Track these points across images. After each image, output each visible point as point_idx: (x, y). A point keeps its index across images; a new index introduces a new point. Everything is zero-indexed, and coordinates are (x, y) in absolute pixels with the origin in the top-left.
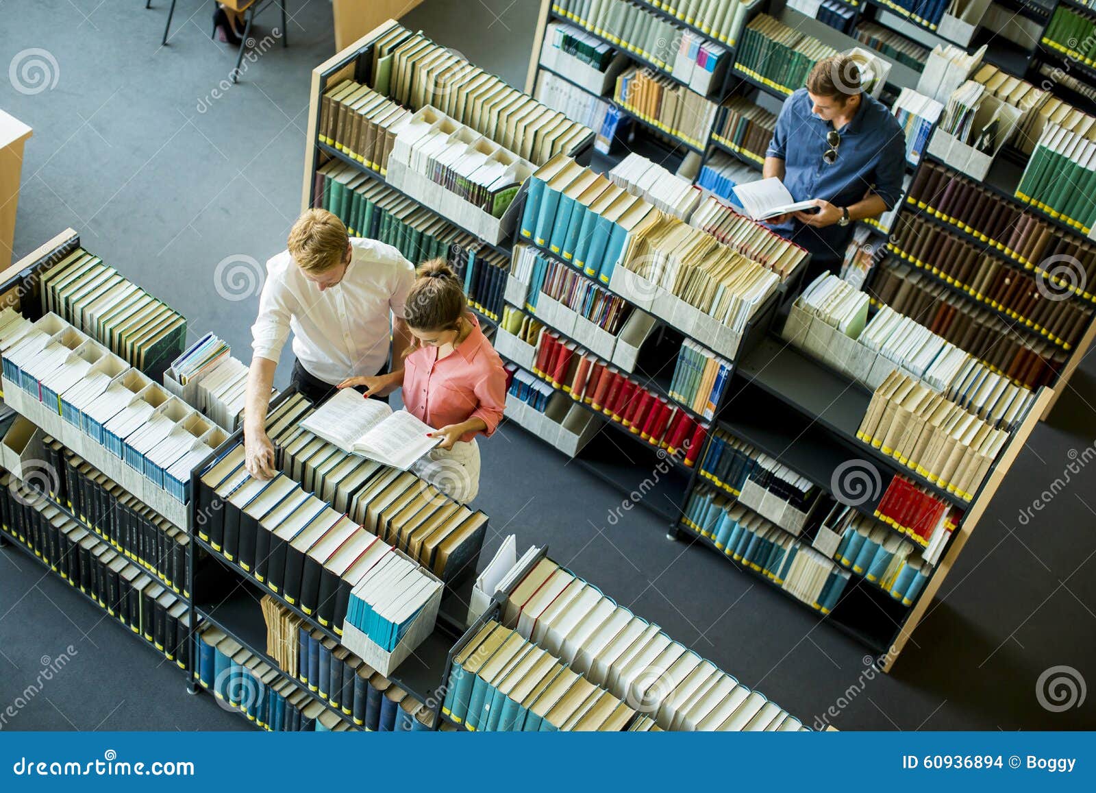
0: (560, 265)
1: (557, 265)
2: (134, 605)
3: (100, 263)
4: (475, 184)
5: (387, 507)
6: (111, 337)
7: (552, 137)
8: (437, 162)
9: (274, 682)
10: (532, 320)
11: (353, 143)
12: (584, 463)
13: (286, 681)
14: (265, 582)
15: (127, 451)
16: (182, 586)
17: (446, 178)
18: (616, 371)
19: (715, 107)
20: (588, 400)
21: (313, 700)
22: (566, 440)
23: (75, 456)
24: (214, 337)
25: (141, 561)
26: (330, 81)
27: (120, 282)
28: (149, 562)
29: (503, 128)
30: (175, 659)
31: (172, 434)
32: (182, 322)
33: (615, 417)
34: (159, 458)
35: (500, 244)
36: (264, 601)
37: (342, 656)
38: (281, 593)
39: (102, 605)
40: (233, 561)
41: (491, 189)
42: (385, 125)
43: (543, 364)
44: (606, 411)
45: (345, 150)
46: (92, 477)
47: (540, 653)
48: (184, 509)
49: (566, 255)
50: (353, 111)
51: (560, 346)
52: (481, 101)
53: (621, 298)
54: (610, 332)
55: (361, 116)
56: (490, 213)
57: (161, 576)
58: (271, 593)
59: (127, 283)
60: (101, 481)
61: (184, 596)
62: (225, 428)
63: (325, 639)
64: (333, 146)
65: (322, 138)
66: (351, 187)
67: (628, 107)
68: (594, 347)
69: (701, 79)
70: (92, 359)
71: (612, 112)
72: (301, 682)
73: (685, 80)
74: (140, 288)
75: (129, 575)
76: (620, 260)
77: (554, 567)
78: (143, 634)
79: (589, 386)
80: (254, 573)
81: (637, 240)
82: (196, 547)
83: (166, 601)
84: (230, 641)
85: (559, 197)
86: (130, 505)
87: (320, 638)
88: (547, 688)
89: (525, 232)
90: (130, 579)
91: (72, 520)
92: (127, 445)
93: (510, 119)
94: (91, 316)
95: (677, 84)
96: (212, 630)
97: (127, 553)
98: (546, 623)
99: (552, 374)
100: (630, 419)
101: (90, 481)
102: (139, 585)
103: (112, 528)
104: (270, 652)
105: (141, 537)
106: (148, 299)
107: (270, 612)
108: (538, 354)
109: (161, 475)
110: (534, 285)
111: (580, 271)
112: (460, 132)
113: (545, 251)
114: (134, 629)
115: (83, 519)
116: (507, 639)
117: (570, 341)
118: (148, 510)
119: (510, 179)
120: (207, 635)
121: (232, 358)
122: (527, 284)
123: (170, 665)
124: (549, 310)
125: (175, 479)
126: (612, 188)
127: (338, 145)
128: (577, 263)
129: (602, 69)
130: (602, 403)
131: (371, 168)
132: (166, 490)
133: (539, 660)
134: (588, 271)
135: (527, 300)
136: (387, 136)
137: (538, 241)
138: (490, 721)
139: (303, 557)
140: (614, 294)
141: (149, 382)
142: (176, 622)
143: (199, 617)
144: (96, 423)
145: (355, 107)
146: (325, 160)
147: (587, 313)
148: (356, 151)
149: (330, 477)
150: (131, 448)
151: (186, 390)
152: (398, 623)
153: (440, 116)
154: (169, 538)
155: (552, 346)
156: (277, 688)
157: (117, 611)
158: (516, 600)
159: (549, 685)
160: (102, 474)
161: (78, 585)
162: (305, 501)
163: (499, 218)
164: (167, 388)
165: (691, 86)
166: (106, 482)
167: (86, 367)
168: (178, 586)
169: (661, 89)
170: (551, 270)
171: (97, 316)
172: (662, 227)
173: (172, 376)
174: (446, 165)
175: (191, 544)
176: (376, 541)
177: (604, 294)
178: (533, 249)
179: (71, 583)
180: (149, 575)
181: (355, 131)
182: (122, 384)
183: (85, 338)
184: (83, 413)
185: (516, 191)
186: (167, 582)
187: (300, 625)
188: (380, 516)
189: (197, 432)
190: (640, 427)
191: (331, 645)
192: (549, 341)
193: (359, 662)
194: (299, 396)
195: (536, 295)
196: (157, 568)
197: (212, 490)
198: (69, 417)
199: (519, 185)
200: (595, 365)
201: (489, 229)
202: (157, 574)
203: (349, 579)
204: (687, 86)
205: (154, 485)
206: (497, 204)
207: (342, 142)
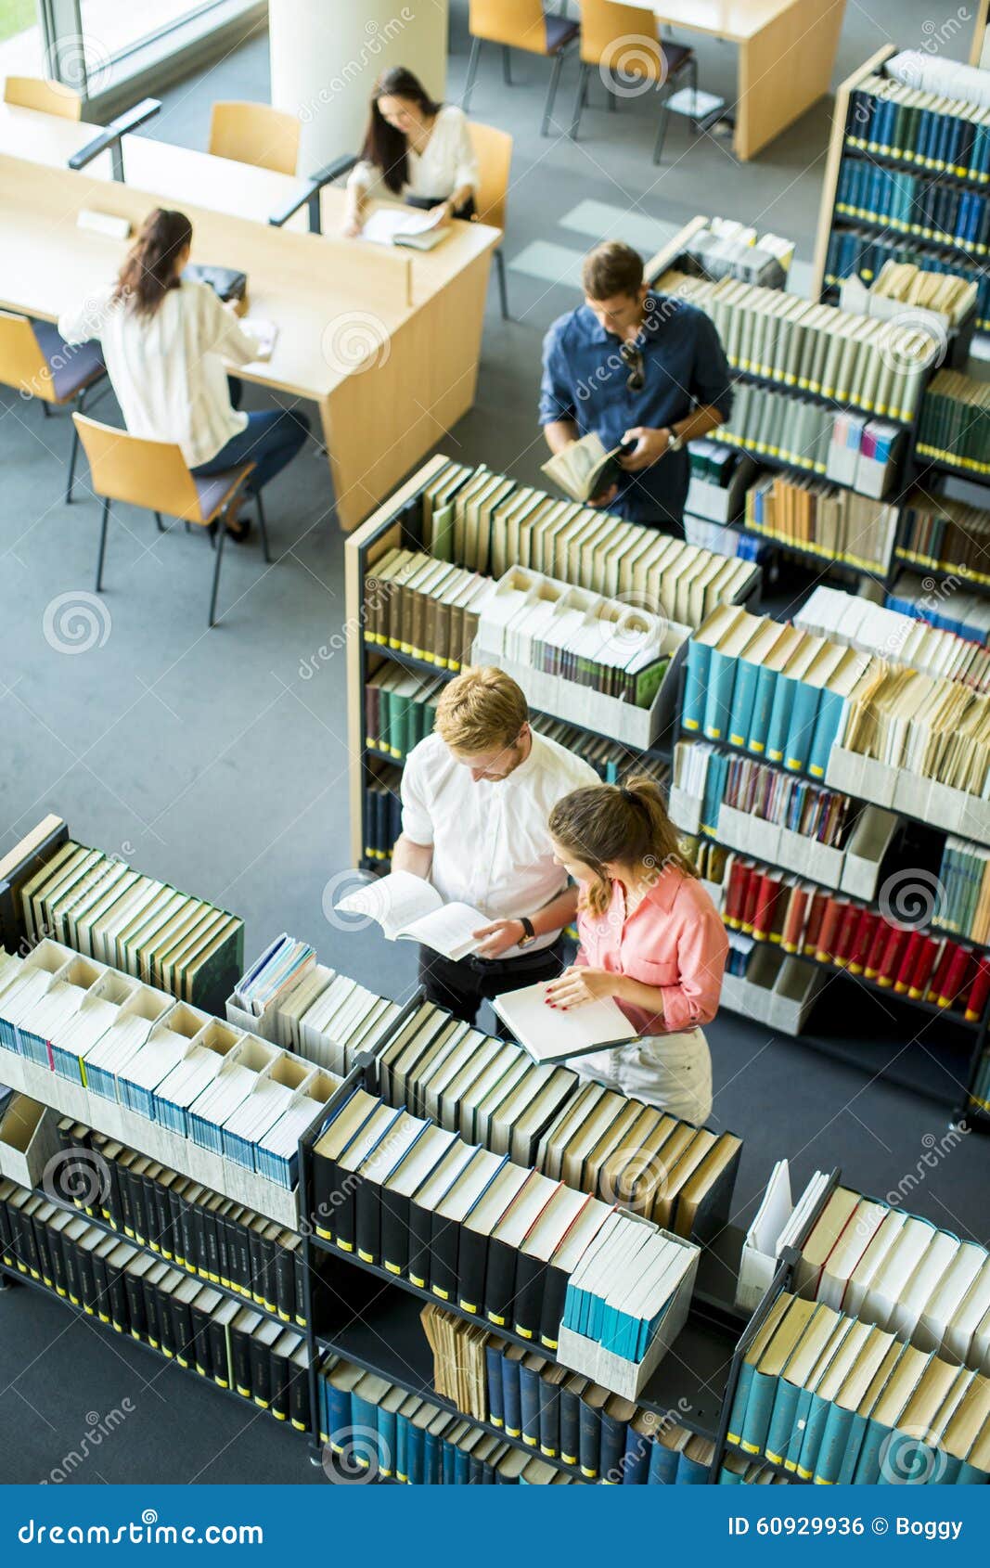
0: (747, 763)
1: (742, 764)
2: (218, 1347)
3: (103, 858)
4: (606, 667)
5: (594, 1149)
6: (139, 963)
7: (703, 583)
8: (547, 645)
9: (448, 1432)
10: (712, 849)
11: (416, 637)
12: (813, 1041)
13: (466, 1426)
14: (428, 1287)
15: (194, 1124)
16: (292, 1309)
17: (565, 665)
18: (846, 902)
19: (895, 512)
20: (809, 949)
21: (510, 1448)
22: (782, 1012)
23: (110, 1141)
24: (290, 941)
25: (225, 1282)
26: (372, 554)
27: (137, 881)
28: (238, 1282)
29: (628, 582)
30: (288, 1418)
31: (257, 1090)
32: (237, 925)
33: (853, 968)
34: (244, 1127)
35: (654, 746)
36: (426, 1314)
37: (556, 1378)
38: (453, 1300)
39: (167, 1353)
40: (374, 1263)
41: (631, 670)
42: (460, 604)
43: (736, 907)
44: (838, 962)
45: (406, 648)
46: (139, 1170)
47: (866, 1329)
48: (292, 1197)
49: (754, 746)
50: (411, 591)
51: (760, 878)
52: (592, 546)
53: (844, 795)
54: (833, 845)
55: (424, 596)
56: (633, 703)
57: (257, 1299)
58: (437, 1300)
59: (146, 882)
60: (153, 1174)
61: (297, 1324)
62: (332, 1070)
63: (527, 1356)
64: (387, 645)
65: (369, 637)
66: (420, 699)
67: (768, 531)
68: (811, 872)
69: (870, 476)
70: (117, 998)
71: (745, 542)
72: (492, 1425)
73: (847, 480)
74: (167, 886)
75: (206, 1304)
76: (838, 740)
77: (855, 1198)
78: (235, 1388)
79: (808, 930)
80: (408, 1276)
81: (861, 706)
82: (312, 1247)
83: (268, 1335)
84: (373, 1379)
85: (734, 666)
86: (203, 1202)
87: (519, 1358)
88: (888, 1381)
89: (689, 723)
90: (209, 1311)
91: (110, 1235)
92: (194, 1116)
93: (637, 567)
94: (105, 936)
95: (835, 488)
96: (342, 1366)
97: (203, 1273)
98: (862, 1284)
99: (751, 921)
100: (876, 966)
101: (136, 1176)
102: (224, 1317)
103: (177, 1240)
104: (439, 1389)
105: (223, 1248)
106: (181, 900)
107: (439, 1332)
108: (727, 895)
109: (253, 1152)
110: (711, 797)
111: (779, 766)
112: (569, 598)
113: (723, 746)
114: (220, 1382)
115: (129, 1232)
116: (813, 1317)
117: (773, 868)
118: (230, 1205)
119: (653, 653)
120: (337, 1375)
121: (319, 965)
122: (700, 797)
123: (284, 1427)
124: (737, 829)
125: (273, 1155)
126: (806, 641)
127: (394, 643)
128: (773, 755)
129: (724, 484)
130: (832, 950)
131: (446, 667)
132: (260, 1172)
133: (866, 1342)
134: (791, 763)
135: (704, 818)
136: (467, 619)
137: (711, 732)
138: (807, 1444)
139: (487, 1242)
140: (833, 790)
141: (206, 1020)
142: (287, 1363)
143: (322, 1350)
144: (142, 1090)
145: (413, 585)
146: (377, 666)
147: (794, 822)
148: (422, 646)
149: (500, 1118)
150: (200, 1119)
151: (262, 1022)
152: (648, 1318)
153: (536, 578)
154: (268, 1242)
155: (746, 881)
156: (454, 1439)
157: (191, 1357)
158: (812, 1256)
159: (890, 1377)
160: (154, 1163)
161: (127, 1330)
162: (473, 1158)
163: (648, 708)
164: (234, 1023)
165: (858, 488)
166: (161, 1173)
167: (113, 1011)
168: (285, 1311)
169: (813, 500)
170: (734, 771)
171: (112, 936)
172: (891, 684)
173: (239, 1004)
174: (560, 647)
175: (305, 1245)
176: (588, 1200)
177: (817, 794)
178: (703, 745)
179: (117, 1328)
180: (237, 1300)
181: (417, 618)
182: (168, 1027)
183: (101, 969)
184: (120, 1079)
185: (664, 668)
186: (269, 1308)
187: (487, 1343)
188: (585, 1163)
189: (290, 1080)
190: (893, 976)
191: (537, 1364)
192: (742, 874)
193: (584, 1383)
194: (429, 1006)
195: (715, 812)
196: (251, 1289)
197: (332, 1164)
198: (99, 1087)
199: (667, 657)
200: (815, 898)
201: (634, 727)
202: (252, 1299)
203: (563, 1264)
204: (850, 489)
205: (240, 1170)
206: (641, 688)
207: (399, 638)
